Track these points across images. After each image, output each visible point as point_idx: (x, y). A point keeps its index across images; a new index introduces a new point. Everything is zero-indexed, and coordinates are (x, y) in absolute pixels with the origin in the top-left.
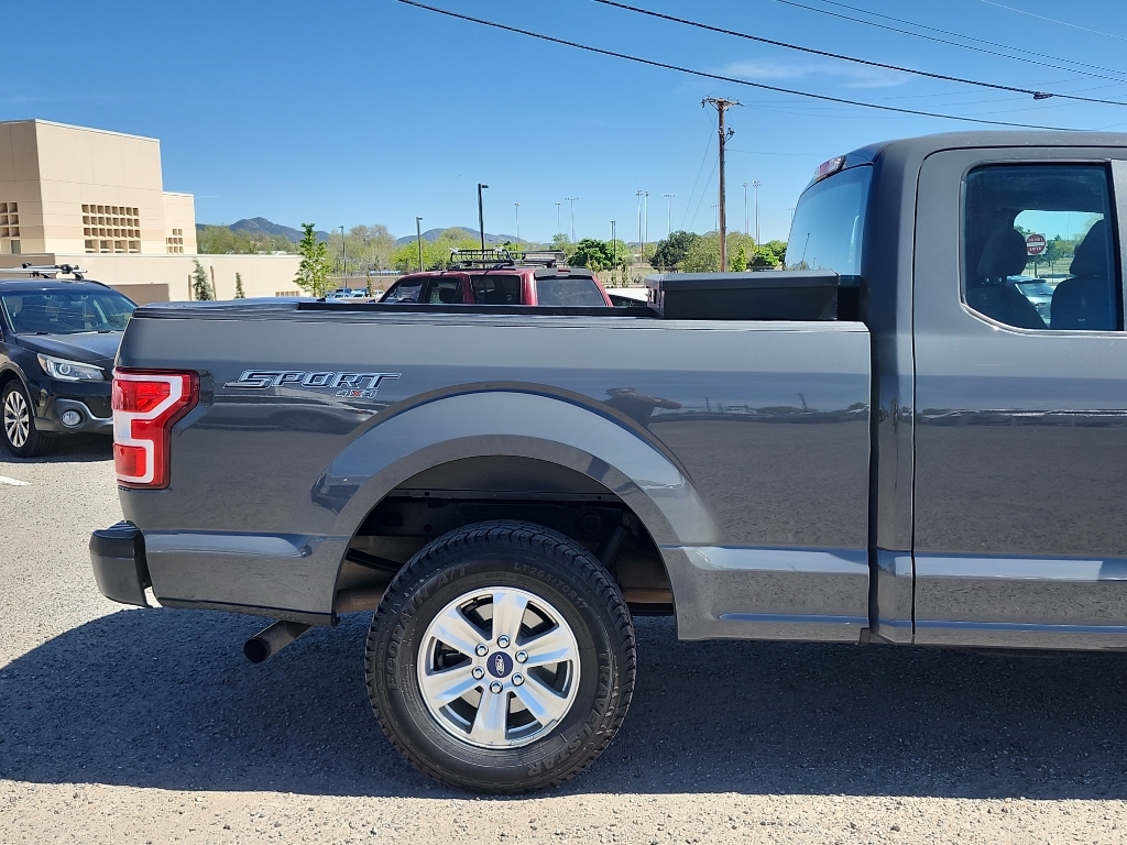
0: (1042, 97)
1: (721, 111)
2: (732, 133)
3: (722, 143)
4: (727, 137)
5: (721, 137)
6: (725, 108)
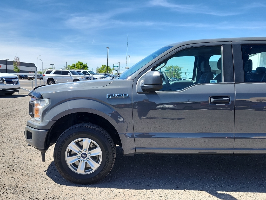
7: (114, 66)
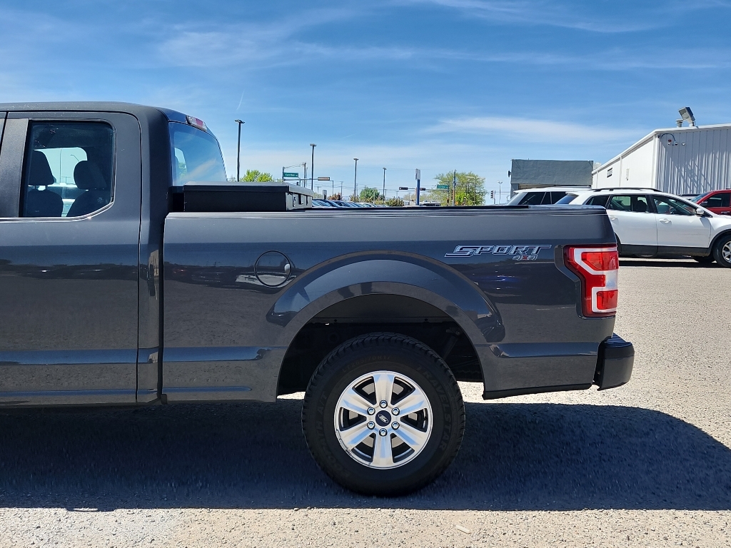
7: (284, 175)
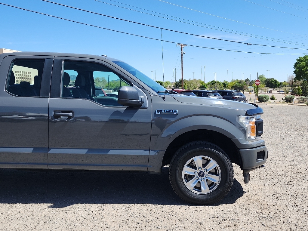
0: (250, 44)
1: (182, 48)
2: (184, 53)
3: (182, 56)
4: (183, 54)
5: (182, 54)
6: (183, 47)
